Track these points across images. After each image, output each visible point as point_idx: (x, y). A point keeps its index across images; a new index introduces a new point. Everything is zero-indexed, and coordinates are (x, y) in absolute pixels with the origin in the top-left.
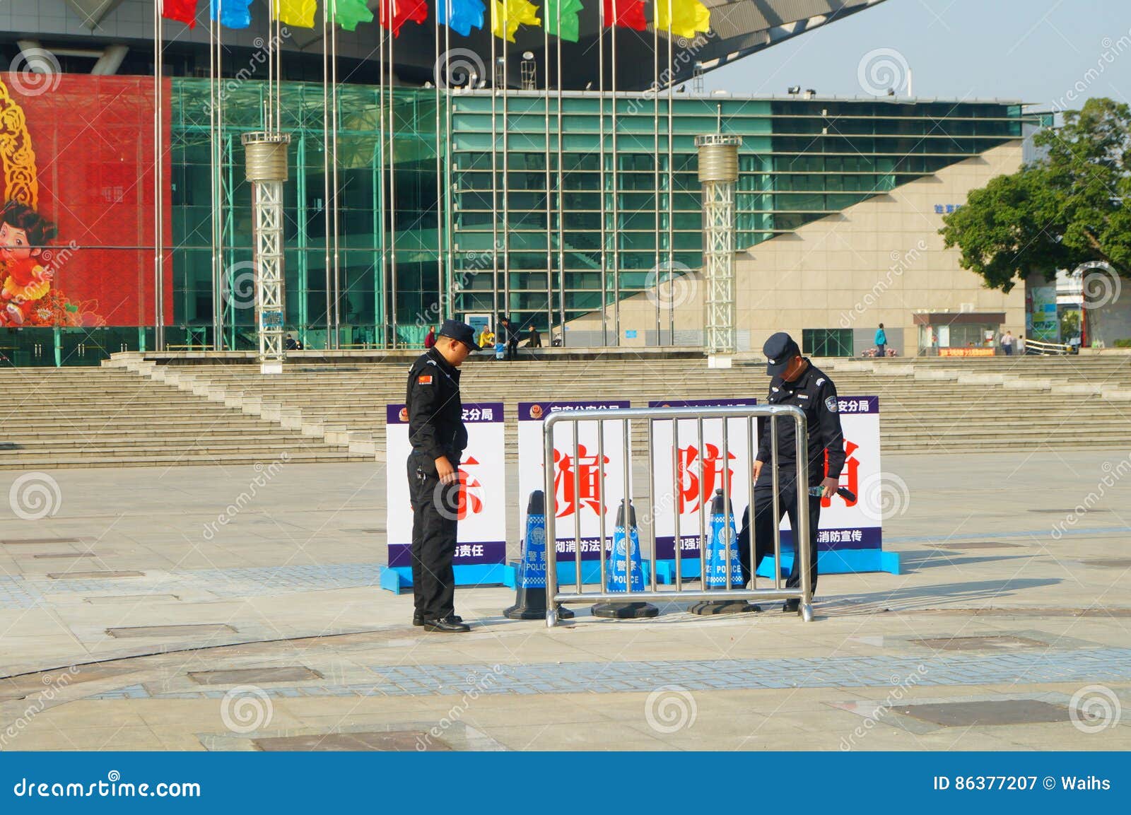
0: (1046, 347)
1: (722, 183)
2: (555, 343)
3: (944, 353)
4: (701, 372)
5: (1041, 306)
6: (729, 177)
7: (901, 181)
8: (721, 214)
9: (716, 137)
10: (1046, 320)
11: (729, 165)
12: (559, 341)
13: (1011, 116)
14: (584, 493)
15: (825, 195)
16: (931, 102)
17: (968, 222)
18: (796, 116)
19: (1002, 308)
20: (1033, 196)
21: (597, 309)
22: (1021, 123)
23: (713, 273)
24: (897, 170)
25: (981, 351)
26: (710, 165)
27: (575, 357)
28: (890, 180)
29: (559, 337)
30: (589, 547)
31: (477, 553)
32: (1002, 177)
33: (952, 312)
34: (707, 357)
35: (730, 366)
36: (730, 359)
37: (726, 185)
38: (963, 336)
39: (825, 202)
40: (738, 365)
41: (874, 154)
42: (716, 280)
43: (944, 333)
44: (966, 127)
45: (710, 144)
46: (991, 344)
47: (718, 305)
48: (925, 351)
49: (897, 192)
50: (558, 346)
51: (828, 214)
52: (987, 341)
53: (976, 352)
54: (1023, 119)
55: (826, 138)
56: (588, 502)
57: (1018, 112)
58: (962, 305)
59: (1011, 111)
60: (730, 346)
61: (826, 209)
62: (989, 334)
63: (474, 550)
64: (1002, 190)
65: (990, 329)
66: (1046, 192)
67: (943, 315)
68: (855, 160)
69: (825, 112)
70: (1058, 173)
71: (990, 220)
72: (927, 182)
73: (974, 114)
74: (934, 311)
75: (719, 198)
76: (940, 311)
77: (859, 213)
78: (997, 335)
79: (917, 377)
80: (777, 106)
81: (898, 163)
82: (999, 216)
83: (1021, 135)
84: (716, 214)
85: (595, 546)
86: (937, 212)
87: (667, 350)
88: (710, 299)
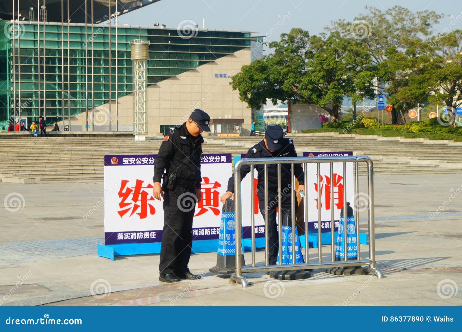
0: (260, 133)
1: (142, 61)
2: (66, 129)
3: (219, 135)
4: (133, 142)
5: (257, 116)
6: (145, 58)
7: (201, 63)
8: (141, 74)
9: (139, 41)
10: (259, 122)
11: (144, 53)
12: (67, 129)
13: (246, 38)
14: (208, 203)
15: (170, 69)
16: (214, 31)
17: (242, 79)
18: (157, 36)
19: (242, 117)
20: (270, 69)
21: (73, 116)
22: (250, 40)
23: (137, 100)
24: (199, 59)
25: (234, 134)
26: (136, 53)
27: (75, 136)
28: (197, 63)
29: (67, 127)
30: (211, 232)
31: (152, 236)
32: (256, 60)
33: (222, 118)
34: (134, 136)
35: (145, 140)
36: (145, 137)
37: (143, 61)
38: (227, 128)
39: (170, 72)
40: (148, 139)
41: (190, 52)
42: (139, 102)
43: (219, 127)
44: (228, 42)
45: (136, 44)
46: (238, 131)
47: (140, 113)
48: (211, 134)
49: (199, 68)
50: (66, 131)
51: (171, 77)
52: (236, 130)
53: (232, 135)
54: (251, 39)
55: (170, 45)
56: (209, 208)
57: (249, 36)
58: (226, 115)
59: (247, 36)
60: (145, 131)
61: (170, 75)
62: (237, 128)
63: (151, 235)
64: (257, 66)
65: (237, 125)
66: (275, 67)
67: (219, 119)
68: (182, 55)
69: (169, 34)
70: (280, 59)
71: (251, 79)
72: (212, 64)
73: (231, 36)
74: (215, 118)
75: (140, 67)
76: (217, 118)
77: (184, 77)
78: (241, 128)
79: (226, 145)
80: (149, 31)
81: (200, 56)
82: (256, 77)
83: (250, 45)
84: (139, 74)
85: (214, 232)
86: (216, 77)
87: (115, 133)
88: (136, 110)
